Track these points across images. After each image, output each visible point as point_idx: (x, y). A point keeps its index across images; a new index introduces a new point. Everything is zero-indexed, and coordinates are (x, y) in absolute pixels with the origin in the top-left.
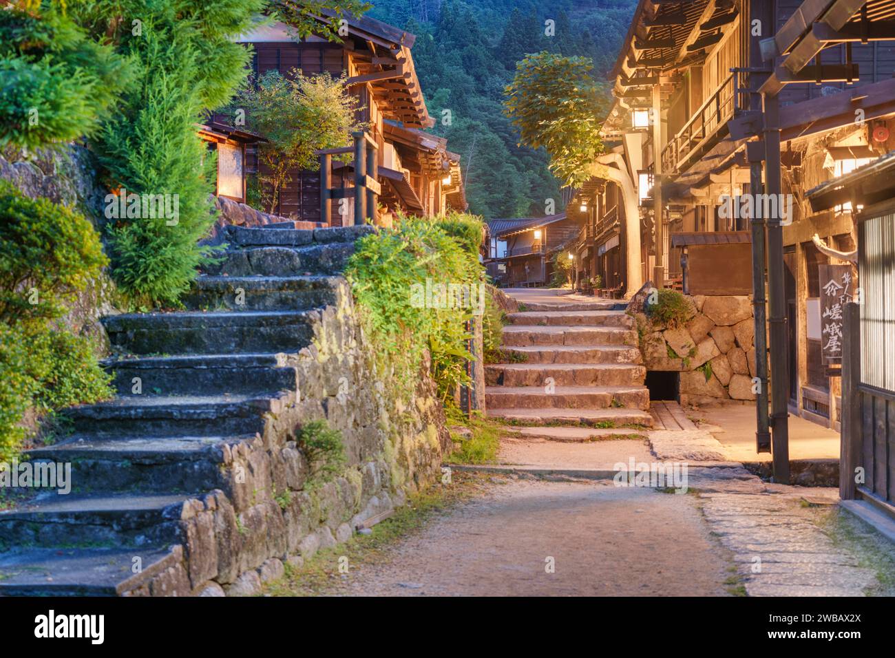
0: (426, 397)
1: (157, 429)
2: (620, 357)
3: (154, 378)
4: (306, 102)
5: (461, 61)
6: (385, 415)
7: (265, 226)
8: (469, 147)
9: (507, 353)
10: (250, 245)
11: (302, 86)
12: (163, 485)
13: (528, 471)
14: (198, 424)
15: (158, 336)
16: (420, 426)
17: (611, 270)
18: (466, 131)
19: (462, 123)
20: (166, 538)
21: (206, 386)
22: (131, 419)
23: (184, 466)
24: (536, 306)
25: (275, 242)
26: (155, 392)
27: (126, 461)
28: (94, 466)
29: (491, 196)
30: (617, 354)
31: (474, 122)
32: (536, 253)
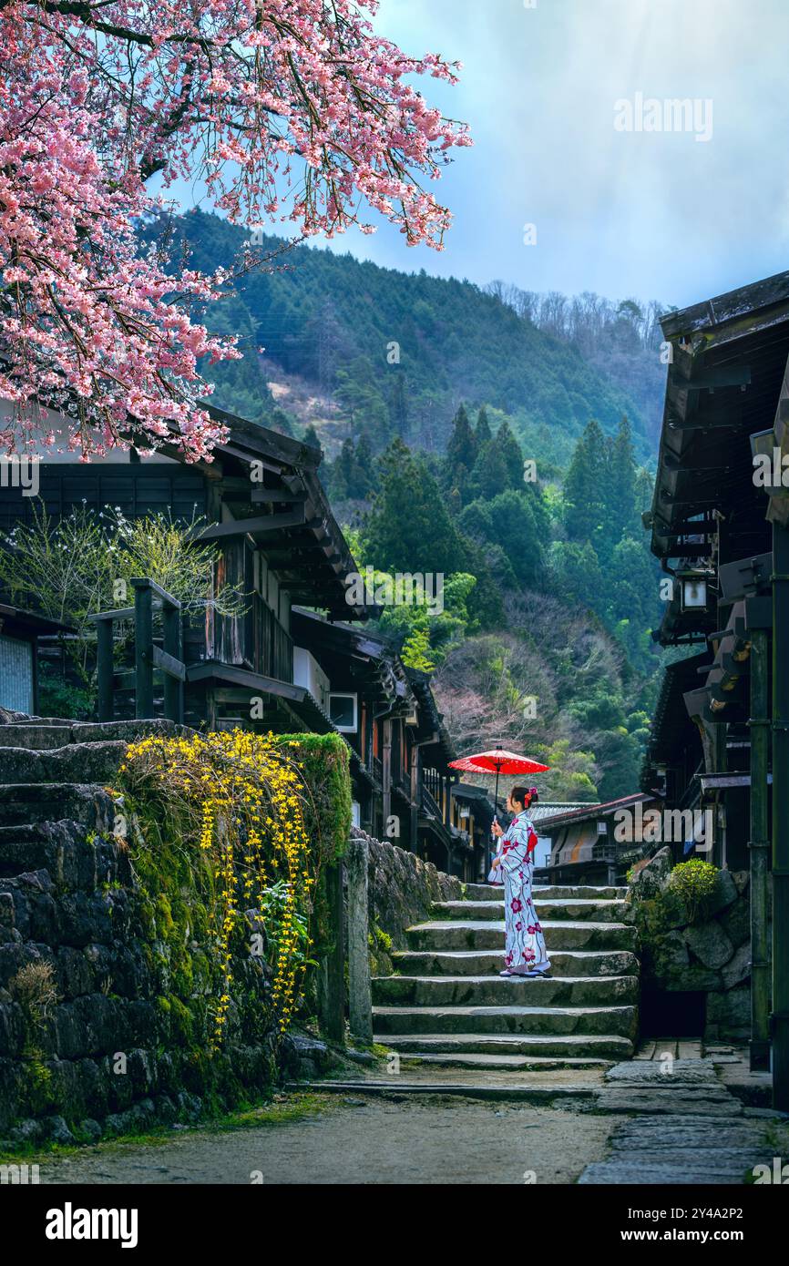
2: (603, 967)
30: (599, 961)
32: (598, 860)
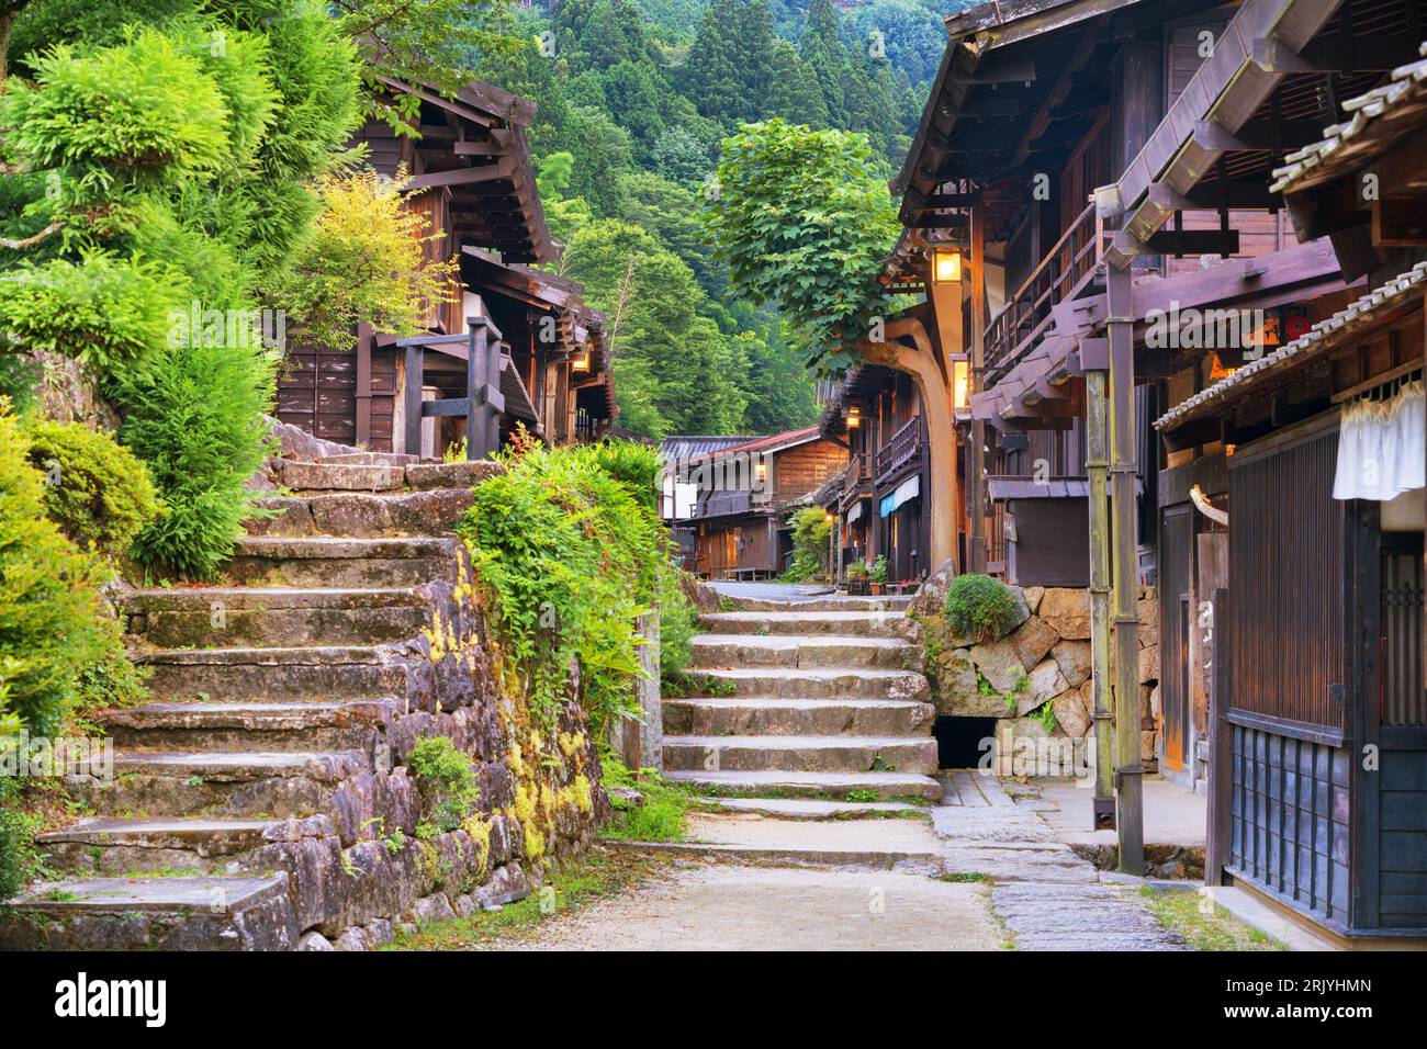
0: (573, 733)
1: (220, 744)
2: (892, 690)
3: (200, 678)
4: (335, 225)
5: (602, 96)
6: (517, 750)
7: (323, 461)
8: (619, 281)
9: (700, 679)
10: (305, 489)
11: (327, 195)
12: (245, 809)
13: (730, 851)
14: (278, 737)
15: (195, 621)
16: (565, 777)
17: (906, 546)
18: (612, 248)
19: (603, 230)
20: (267, 864)
21: (275, 689)
22: (184, 729)
23: (274, 785)
24: (750, 602)
25: (345, 486)
26: (200, 698)
27: (195, 778)
28: (153, 782)
29: (664, 386)
30: (887, 684)
31: (629, 229)
32: (756, 510)
